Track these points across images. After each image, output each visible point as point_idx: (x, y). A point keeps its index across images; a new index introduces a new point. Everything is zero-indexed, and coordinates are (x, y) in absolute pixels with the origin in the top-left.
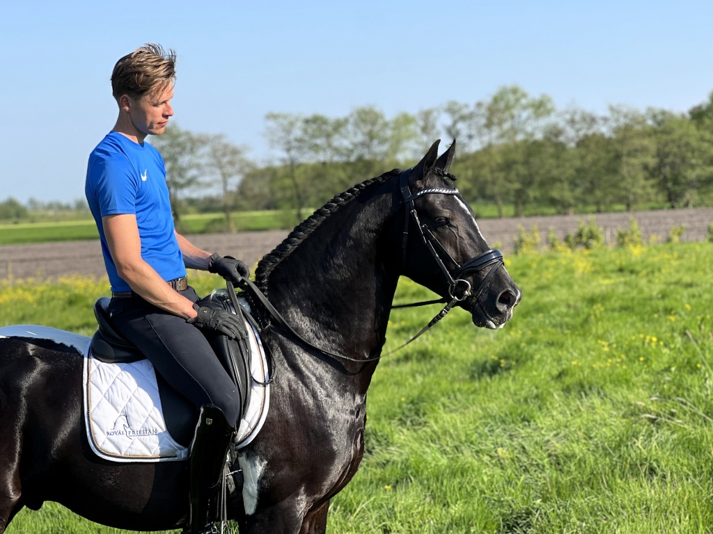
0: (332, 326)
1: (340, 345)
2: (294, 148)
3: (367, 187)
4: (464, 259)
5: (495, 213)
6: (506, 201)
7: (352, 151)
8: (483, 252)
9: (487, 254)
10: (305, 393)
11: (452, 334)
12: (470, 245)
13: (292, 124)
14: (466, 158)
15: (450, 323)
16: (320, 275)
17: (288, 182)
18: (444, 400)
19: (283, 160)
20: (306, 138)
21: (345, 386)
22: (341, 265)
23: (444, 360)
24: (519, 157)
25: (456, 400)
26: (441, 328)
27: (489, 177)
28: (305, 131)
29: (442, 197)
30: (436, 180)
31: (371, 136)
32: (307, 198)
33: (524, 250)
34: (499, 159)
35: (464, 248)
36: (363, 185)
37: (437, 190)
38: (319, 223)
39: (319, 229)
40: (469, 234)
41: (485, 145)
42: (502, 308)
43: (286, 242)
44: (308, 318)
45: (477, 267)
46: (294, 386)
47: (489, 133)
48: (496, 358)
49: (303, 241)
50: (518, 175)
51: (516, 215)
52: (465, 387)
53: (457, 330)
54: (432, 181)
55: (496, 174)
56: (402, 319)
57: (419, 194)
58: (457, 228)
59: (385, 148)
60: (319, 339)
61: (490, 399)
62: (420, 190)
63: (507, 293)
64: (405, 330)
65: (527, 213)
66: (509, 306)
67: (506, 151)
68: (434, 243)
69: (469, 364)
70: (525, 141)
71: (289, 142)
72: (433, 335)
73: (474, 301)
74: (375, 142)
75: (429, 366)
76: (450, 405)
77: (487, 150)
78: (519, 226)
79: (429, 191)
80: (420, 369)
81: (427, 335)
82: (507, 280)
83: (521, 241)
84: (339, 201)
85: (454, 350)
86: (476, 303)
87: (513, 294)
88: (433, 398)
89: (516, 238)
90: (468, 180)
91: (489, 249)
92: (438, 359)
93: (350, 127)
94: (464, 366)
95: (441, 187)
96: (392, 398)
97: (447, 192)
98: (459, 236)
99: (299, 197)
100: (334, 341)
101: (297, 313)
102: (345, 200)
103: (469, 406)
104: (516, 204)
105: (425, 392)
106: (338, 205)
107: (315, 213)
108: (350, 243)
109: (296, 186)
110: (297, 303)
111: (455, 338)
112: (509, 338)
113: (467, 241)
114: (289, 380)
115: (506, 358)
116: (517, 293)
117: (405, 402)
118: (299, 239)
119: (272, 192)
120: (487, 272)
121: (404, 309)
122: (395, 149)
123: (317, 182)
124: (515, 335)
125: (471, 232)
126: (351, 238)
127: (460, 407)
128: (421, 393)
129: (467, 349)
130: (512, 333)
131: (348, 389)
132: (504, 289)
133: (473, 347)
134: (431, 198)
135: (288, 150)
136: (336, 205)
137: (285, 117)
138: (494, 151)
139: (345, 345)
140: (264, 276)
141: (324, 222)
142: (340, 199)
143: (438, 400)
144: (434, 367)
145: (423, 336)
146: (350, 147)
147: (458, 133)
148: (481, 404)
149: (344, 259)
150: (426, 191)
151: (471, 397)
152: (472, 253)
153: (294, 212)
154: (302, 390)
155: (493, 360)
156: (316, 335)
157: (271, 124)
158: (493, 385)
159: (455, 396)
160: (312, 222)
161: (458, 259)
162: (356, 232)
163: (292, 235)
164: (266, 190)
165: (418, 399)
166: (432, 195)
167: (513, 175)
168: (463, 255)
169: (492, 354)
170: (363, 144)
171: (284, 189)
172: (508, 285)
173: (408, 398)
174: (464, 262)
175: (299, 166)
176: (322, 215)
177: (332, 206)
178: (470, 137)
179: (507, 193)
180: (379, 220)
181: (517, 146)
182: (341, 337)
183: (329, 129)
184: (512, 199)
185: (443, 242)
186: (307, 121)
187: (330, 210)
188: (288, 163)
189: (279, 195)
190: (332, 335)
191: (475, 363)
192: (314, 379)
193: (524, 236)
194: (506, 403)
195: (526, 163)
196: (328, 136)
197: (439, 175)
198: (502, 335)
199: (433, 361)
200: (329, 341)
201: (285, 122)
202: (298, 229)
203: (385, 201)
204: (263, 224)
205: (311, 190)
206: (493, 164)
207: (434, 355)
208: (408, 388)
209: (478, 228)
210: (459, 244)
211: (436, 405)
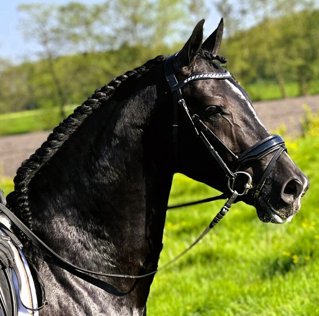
0: (102, 234)
1: (112, 256)
2: (51, 39)
3: (130, 78)
4: (241, 149)
5: (278, 94)
6: (289, 80)
7: (115, 38)
8: (262, 139)
9: (267, 141)
10: (77, 310)
11: (238, 231)
12: (246, 133)
13: (46, 14)
14: (240, 36)
15: (236, 219)
16: (85, 179)
17: (47, 78)
18: (234, 305)
19: (40, 54)
20: (63, 28)
21: (121, 300)
22: (107, 167)
23: (232, 261)
24: (299, 29)
25: (248, 304)
26: (226, 225)
27: (268, 55)
28: (62, 20)
29: (212, 82)
30: (204, 65)
31: (135, 20)
32: (70, 94)
33: (312, 132)
34: (277, 34)
35: (240, 137)
36: (125, 76)
37: (206, 76)
38: (80, 122)
39: (80, 128)
40: (245, 121)
41: (260, 20)
42: (288, 199)
43: (46, 145)
44: (74, 228)
45: (256, 156)
46: (65, 303)
47: (264, 7)
48: (288, 254)
49: (64, 143)
50: (299, 50)
51: (301, 94)
52: (255, 289)
53: (244, 227)
54: (199, 66)
55: (275, 51)
56: (182, 220)
57: (186, 81)
58: (231, 115)
59: (151, 31)
60: (88, 249)
61: (284, 300)
62: (187, 76)
63: (293, 182)
64: (187, 231)
65: (312, 91)
66: (296, 196)
67: (284, 25)
68: (207, 133)
69: (259, 263)
70: (304, 12)
71: (45, 34)
72: (218, 235)
73: (257, 194)
74: (140, 26)
75: (215, 269)
76: (240, 310)
77: (264, 25)
78: (305, 106)
79: (197, 77)
80: (205, 272)
81: (211, 234)
82: (291, 168)
83: (308, 123)
84: (101, 96)
85: (242, 249)
86: (259, 197)
87: (300, 182)
88: (221, 304)
89: (301, 120)
90: (245, 60)
91: (268, 136)
92: (224, 261)
93: (111, 12)
94: (253, 266)
95: (210, 71)
96: (176, 307)
97: (217, 76)
98: (234, 124)
99: (60, 93)
100: (105, 251)
101: (62, 222)
102: (107, 94)
103: (262, 309)
104: (300, 82)
105: (212, 298)
106: (100, 101)
107: (75, 111)
108: (115, 142)
109: (57, 82)
110: (61, 211)
111: (242, 235)
112: (301, 231)
113: (243, 129)
114: (58, 297)
115: (300, 253)
116: (303, 181)
117: (190, 311)
118: (59, 141)
119: (31, 90)
120: (268, 161)
121: (183, 209)
122: (162, 32)
123: (79, 75)
124: (307, 227)
125: (247, 117)
126: (115, 136)
127: (253, 312)
128: (208, 299)
129: (255, 246)
130: (304, 225)
131: (124, 302)
132: (288, 178)
133: (263, 244)
134: (200, 85)
135: (45, 43)
136: (97, 100)
137: (38, 7)
138: (271, 25)
139: (117, 254)
140: (23, 185)
141: (86, 120)
142: (102, 94)
143: (226, 305)
144: (221, 269)
145: (207, 236)
146: (113, 33)
147: (229, 9)
148: (274, 307)
149: (110, 160)
150: (193, 78)
151: (263, 300)
152: (250, 141)
153: (57, 110)
154: (74, 307)
155: (285, 256)
156: (85, 246)
157: (24, 15)
158: (287, 284)
159: (246, 300)
160: (73, 121)
161: (235, 149)
162: (122, 130)
163: (51, 138)
164: (24, 89)
165: (205, 307)
166: (201, 82)
167: (294, 50)
168: (240, 144)
169: (284, 250)
170: (126, 30)
171: (42, 86)
172: (293, 173)
173: (194, 307)
174: (241, 152)
175: (58, 59)
176: (82, 113)
177: (93, 103)
178: (244, 12)
179: (289, 71)
180: (145, 114)
181: (295, 19)
182: (112, 245)
183: (88, 16)
184: (295, 76)
185: (217, 132)
186: (63, 10)
187: (92, 107)
188: (46, 57)
189: (38, 93)
190: (102, 244)
191: (265, 261)
192: (85, 294)
193: (311, 117)
194: (302, 303)
195: (307, 36)
196: (87, 23)
197: (207, 58)
198: (294, 229)
199: (219, 263)
200: (99, 251)
201: (39, 12)
202: (57, 130)
203: (150, 92)
204: (23, 127)
205: (74, 85)
206: (271, 40)
207: (220, 256)
208: (194, 295)
209: (254, 113)
210: (235, 132)
211: (225, 311)
